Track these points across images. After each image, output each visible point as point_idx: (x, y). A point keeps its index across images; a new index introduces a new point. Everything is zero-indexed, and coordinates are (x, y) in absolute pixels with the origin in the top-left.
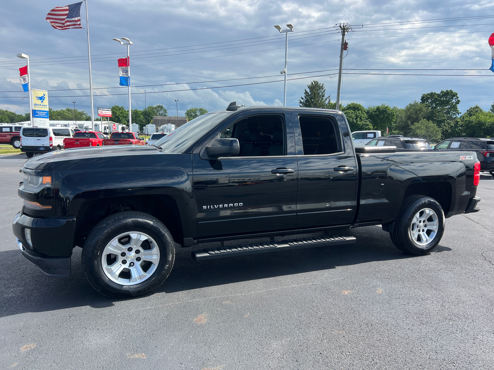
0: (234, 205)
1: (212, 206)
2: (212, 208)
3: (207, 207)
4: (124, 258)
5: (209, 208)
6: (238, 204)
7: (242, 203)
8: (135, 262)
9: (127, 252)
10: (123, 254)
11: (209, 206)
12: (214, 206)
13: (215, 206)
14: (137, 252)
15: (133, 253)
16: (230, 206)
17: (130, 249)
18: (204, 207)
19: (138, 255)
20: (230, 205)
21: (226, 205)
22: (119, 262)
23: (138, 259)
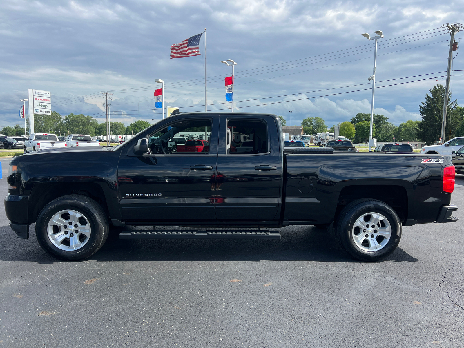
0: (153, 195)
1: (133, 194)
2: (134, 196)
3: (130, 195)
4: (66, 230)
5: (131, 196)
6: (158, 195)
7: (161, 194)
8: (74, 233)
9: (68, 225)
10: (65, 227)
11: (131, 194)
12: (135, 195)
13: (137, 194)
14: (76, 226)
15: (73, 228)
16: (150, 196)
17: (70, 224)
18: (126, 195)
19: (77, 229)
20: (150, 194)
21: (146, 195)
22: (62, 233)
23: (77, 232)
